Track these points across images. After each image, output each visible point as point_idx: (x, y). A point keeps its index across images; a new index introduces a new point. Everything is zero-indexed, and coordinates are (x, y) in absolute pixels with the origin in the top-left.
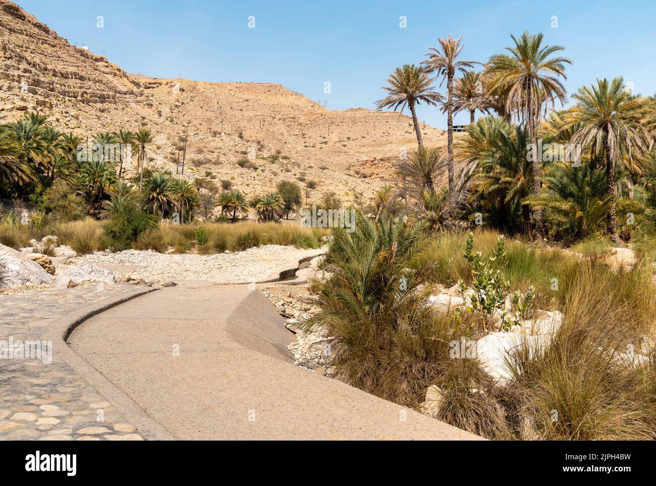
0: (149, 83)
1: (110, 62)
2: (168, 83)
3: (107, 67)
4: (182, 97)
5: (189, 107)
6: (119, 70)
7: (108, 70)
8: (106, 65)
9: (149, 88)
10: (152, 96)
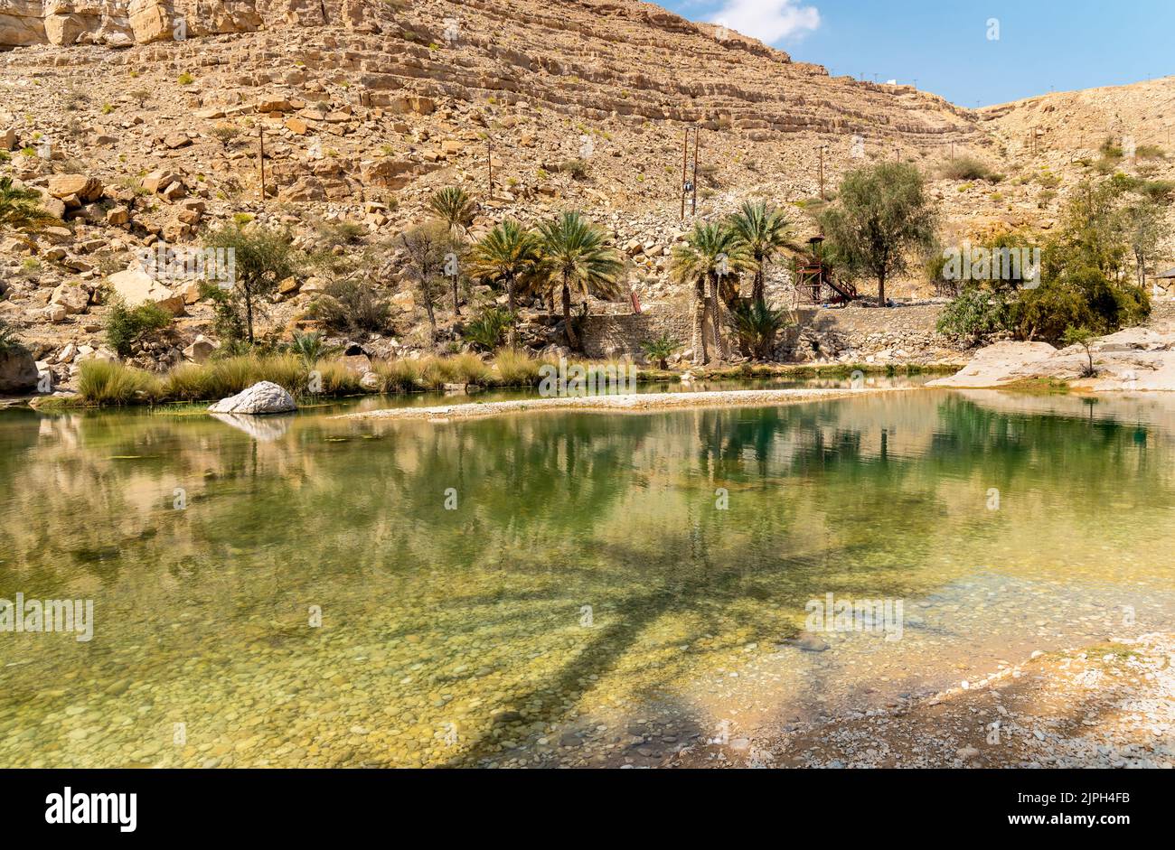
0: (993, 111)
1: (920, 92)
2: (1025, 104)
3: (914, 99)
4: (1049, 120)
5: (1060, 133)
6: (937, 101)
7: (915, 103)
8: (914, 96)
9: (993, 118)
10: (997, 128)
